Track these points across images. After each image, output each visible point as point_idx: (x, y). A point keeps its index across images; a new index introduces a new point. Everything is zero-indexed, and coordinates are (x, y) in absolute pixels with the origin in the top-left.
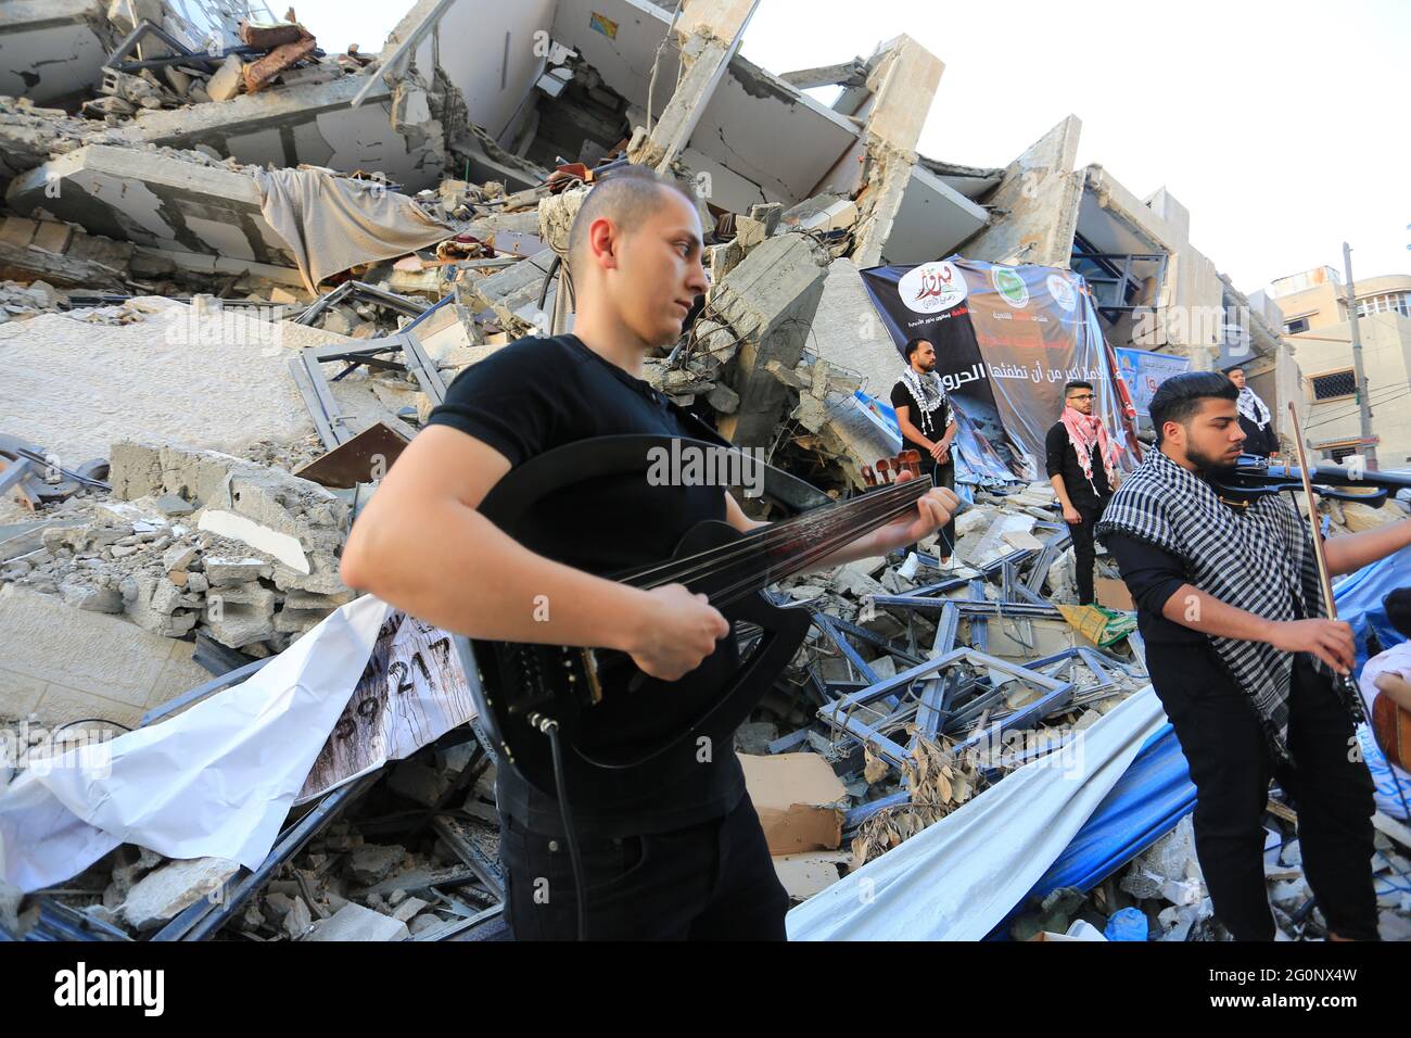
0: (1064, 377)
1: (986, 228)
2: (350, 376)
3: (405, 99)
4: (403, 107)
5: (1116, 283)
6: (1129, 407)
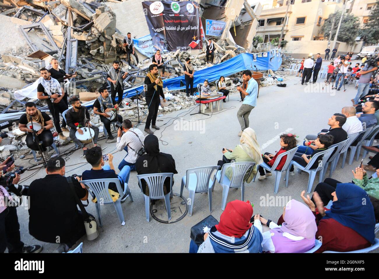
0: (185, 29)
2: (31, 31)
6: (202, 35)
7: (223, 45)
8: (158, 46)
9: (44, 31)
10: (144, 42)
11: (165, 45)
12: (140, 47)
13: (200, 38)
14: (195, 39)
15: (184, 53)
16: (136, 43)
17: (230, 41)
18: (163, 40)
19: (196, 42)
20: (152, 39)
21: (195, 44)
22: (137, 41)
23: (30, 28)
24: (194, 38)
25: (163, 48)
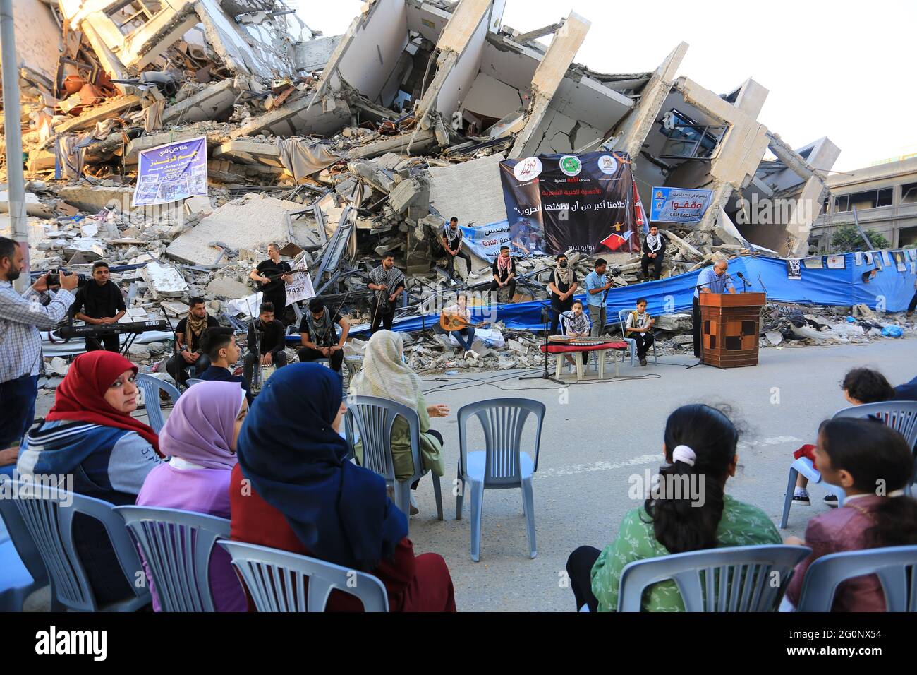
0: (593, 207)
1: (631, 111)
2: (301, 218)
3: (326, 103)
4: (326, 106)
5: (694, 143)
6: (639, 220)
7: (705, 244)
8: (522, 243)
9: (317, 218)
10: (487, 234)
11: (540, 241)
12: (477, 244)
13: (634, 228)
14: (618, 229)
15: (583, 257)
16: (470, 235)
17: (727, 234)
18: (535, 230)
19: (621, 236)
20: (509, 229)
21: (619, 240)
22: (473, 232)
23: (299, 213)
24: (618, 227)
25: (534, 248)
